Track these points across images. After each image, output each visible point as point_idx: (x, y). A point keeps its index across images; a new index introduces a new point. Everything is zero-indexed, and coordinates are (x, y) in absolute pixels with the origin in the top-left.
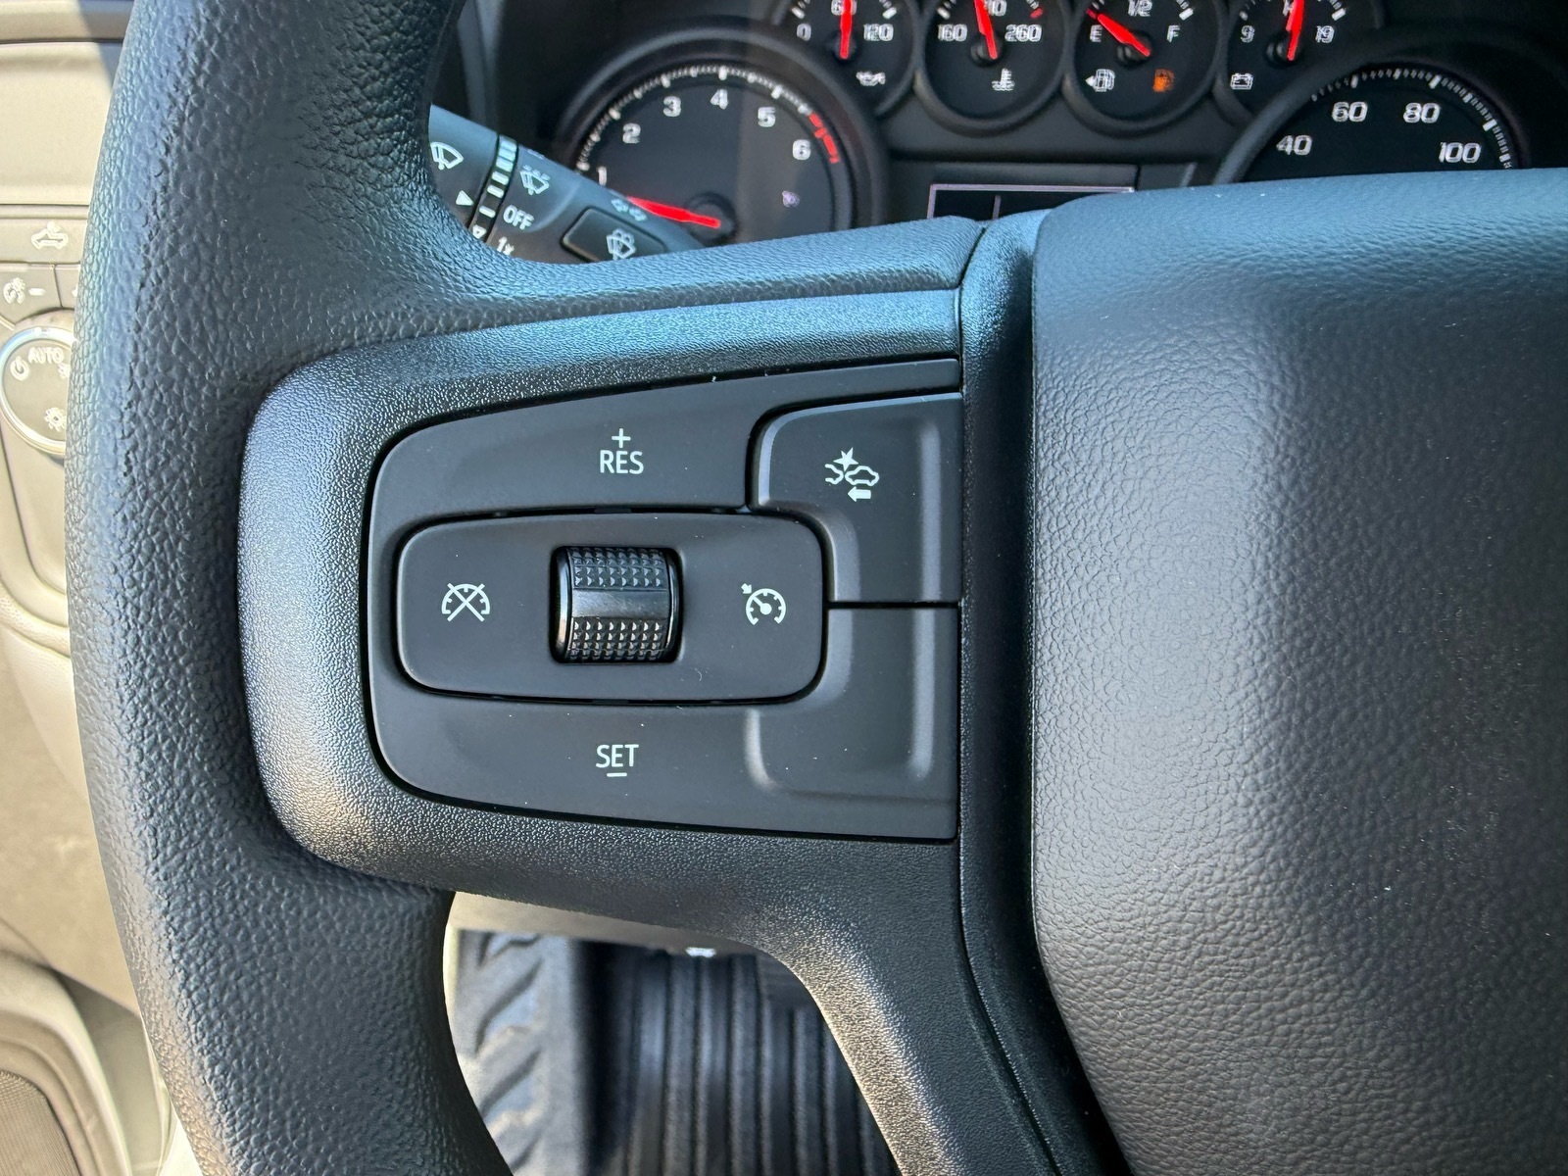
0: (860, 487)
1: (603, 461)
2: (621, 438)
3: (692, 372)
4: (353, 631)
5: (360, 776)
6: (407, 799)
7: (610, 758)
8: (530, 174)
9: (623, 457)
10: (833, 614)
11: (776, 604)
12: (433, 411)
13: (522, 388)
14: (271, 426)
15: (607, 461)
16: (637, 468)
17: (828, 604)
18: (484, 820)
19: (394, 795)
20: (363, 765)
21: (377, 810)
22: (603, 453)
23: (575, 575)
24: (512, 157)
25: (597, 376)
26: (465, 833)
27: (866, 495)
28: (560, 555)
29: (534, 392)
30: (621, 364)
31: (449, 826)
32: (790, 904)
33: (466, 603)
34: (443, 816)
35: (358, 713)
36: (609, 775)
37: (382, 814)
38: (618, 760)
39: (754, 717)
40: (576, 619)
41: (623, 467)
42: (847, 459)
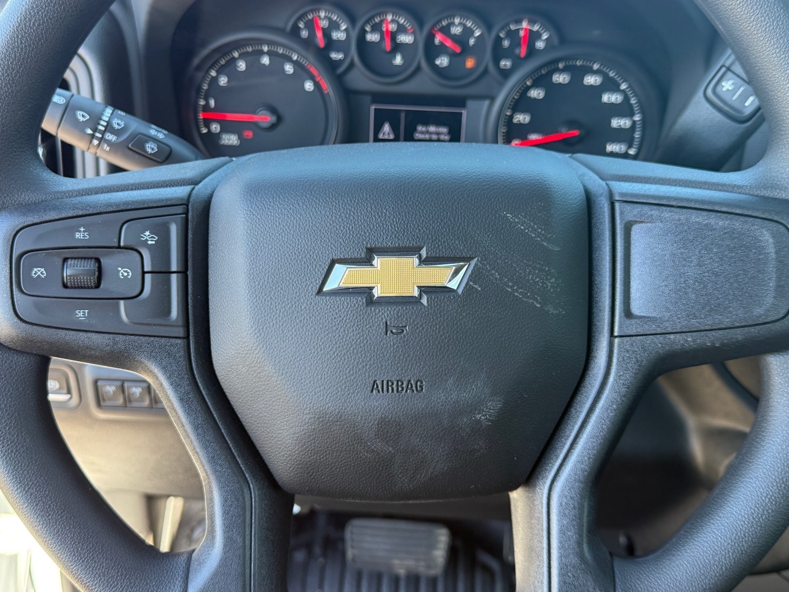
1: (77, 236)
2: (82, 229)
7: (81, 314)
9: (83, 234)
11: (128, 273)
16: (87, 237)
19: (21, 323)
22: (77, 233)
27: (154, 242)
28: (65, 260)
33: (39, 273)
38: (83, 315)
40: (69, 276)
41: (83, 237)
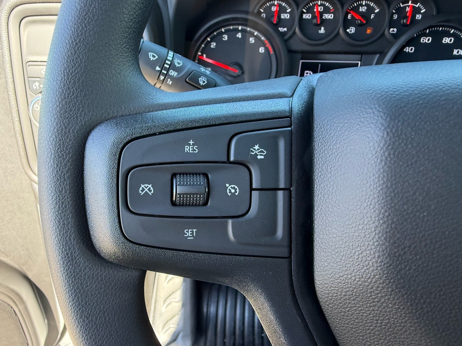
0: (260, 155)
1: (186, 149)
2: (191, 142)
3: (211, 123)
4: (115, 198)
5: (117, 238)
6: (131, 244)
7: (189, 233)
8: (177, 61)
9: (192, 148)
10: (253, 192)
11: (236, 190)
12: (137, 135)
13: (163, 129)
14: (92, 140)
16: (196, 151)
17: (252, 189)
18: (152, 251)
19: (127, 243)
20: (118, 235)
21: (122, 247)
22: (186, 147)
23: (178, 181)
24: (172, 56)
25: (184, 125)
26: (147, 254)
27: (262, 157)
28: (174, 175)
29: (166, 130)
30: (191, 122)
31: (143, 252)
32: (241, 276)
33: (146, 190)
34: (141, 249)
35: (117, 220)
36: (188, 238)
37: (124, 249)
38: (191, 234)
39: (230, 221)
40: (178, 194)
41: (192, 150)
42: (257, 147)
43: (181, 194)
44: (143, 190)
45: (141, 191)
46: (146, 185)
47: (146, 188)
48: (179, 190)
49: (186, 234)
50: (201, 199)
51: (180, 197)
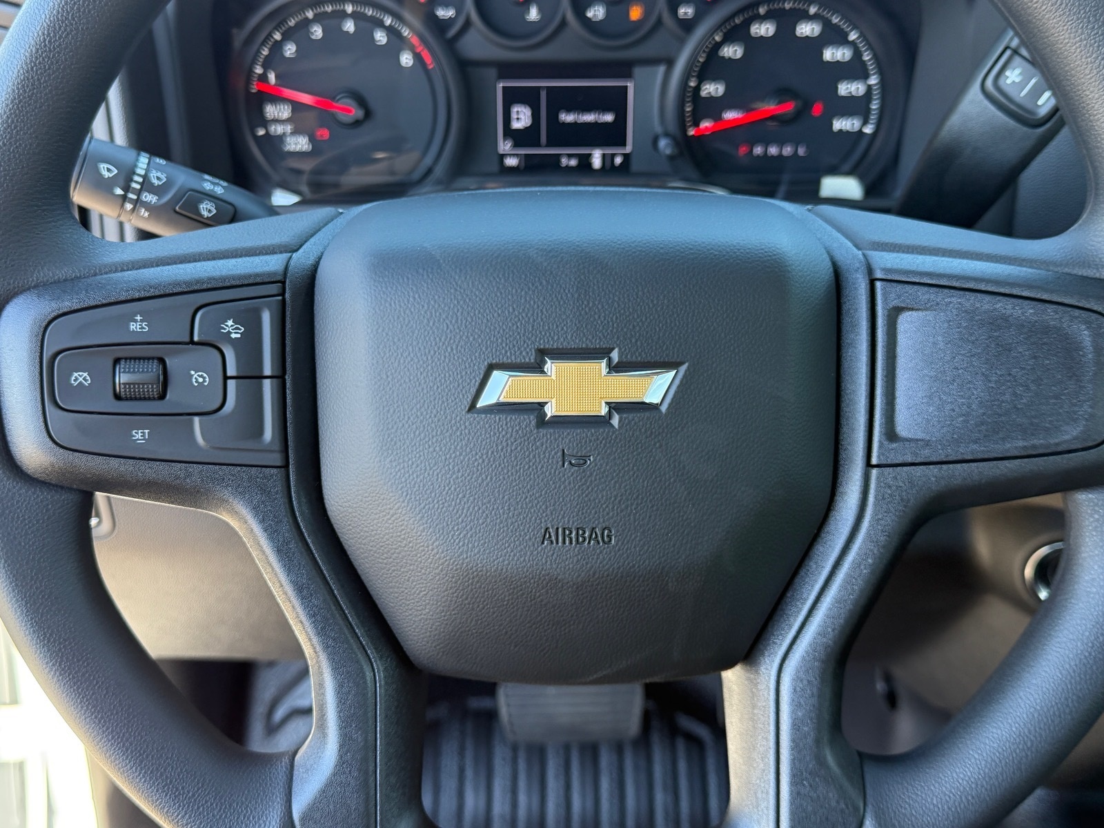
0: (235, 333)
3: (166, 292)
4: (39, 390)
5: (44, 443)
6: (61, 450)
10: (228, 381)
12: (65, 310)
13: (100, 301)
15: (133, 327)
17: (226, 378)
18: (91, 458)
20: (45, 438)
21: (50, 454)
23: (122, 368)
25: (129, 295)
26: (85, 463)
29: (104, 302)
31: (78, 460)
34: (75, 457)
35: (41, 419)
36: (137, 441)
37: (53, 456)
39: (196, 419)
42: (230, 323)
43: (127, 384)
44: (76, 379)
45: (75, 380)
46: (81, 373)
47: (80, 377)
48: (122, 378)
49: (135, 436)
50: (155, 390)
51: (125, 387)
